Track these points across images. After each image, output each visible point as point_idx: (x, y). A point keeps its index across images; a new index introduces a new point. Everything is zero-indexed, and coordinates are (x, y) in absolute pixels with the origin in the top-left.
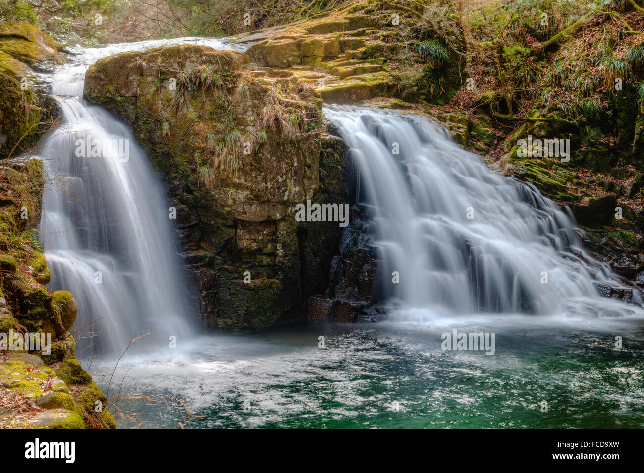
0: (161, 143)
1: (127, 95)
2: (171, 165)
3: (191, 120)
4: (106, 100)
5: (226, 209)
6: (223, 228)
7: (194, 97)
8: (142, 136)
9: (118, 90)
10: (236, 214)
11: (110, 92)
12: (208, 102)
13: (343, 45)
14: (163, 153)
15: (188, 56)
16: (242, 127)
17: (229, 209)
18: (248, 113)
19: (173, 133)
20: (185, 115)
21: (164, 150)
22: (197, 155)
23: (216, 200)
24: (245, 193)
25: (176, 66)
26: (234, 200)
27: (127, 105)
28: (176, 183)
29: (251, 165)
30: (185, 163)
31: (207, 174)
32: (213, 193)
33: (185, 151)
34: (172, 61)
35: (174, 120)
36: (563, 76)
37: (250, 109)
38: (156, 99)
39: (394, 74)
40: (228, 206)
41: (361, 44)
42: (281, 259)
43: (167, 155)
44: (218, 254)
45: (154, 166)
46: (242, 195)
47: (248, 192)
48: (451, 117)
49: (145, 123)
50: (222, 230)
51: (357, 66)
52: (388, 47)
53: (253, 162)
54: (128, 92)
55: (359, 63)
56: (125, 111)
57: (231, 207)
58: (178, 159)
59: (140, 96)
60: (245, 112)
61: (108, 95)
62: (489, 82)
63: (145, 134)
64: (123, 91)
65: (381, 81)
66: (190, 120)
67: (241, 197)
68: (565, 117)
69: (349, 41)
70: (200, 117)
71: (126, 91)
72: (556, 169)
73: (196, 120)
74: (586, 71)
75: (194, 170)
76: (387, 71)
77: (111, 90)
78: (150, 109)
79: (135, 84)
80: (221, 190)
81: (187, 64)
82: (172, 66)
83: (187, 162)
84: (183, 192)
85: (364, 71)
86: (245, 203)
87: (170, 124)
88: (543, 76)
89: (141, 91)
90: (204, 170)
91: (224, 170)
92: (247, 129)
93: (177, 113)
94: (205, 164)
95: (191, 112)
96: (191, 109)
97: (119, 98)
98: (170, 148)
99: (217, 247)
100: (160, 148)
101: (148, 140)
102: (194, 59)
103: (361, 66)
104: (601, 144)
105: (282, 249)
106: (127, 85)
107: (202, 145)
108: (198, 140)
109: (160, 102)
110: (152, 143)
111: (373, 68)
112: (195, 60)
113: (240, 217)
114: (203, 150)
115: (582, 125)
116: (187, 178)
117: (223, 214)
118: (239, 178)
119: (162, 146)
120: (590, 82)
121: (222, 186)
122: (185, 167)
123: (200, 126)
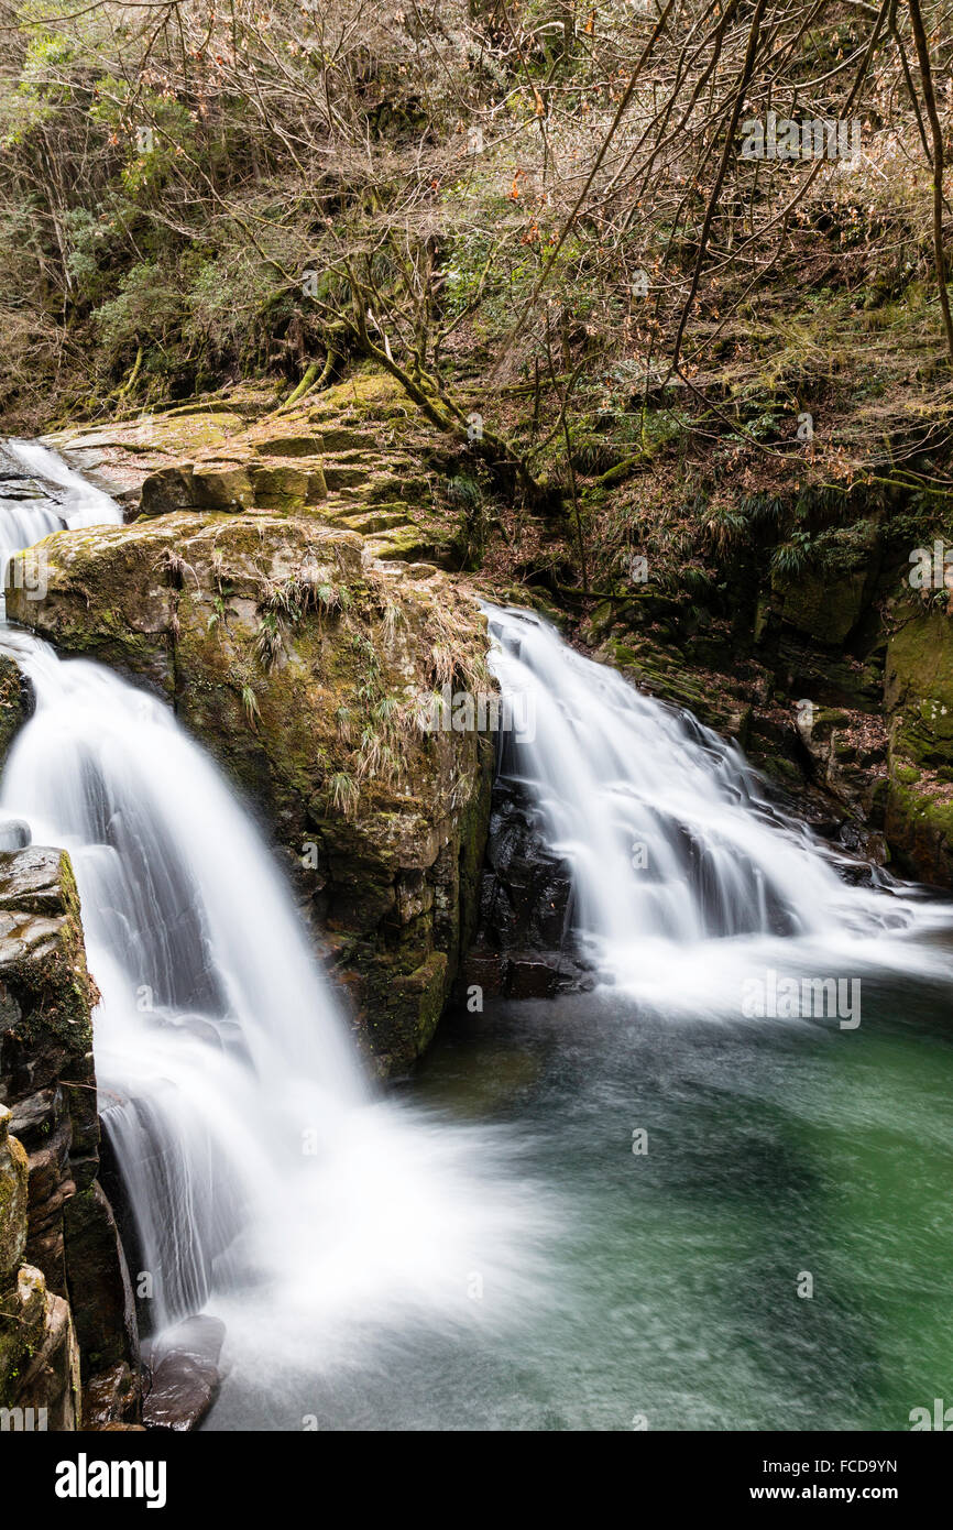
0: (241, 733)
1: (148, 631)
2: (273, 779)
3: (300, 681)
4: (99, 641)
5: (383, 853)
6: (377, 888)
7: (298, 633)
8: (199, 720)
9: (126, 620)
10: (402, 859)
11: (106, 624)
12: (326, 643)
13: (333, 479)
14: (250, 752)
15: (275, 545)
16: (396, 689)
17: (390, 854)
18: (403, 660)
19: (266, 708)
20: (285, 672)
21: (251, 747)
22: (321, 752)
23: (363, 840)
24: (415, 817)
25: (251, 566)
26: (397, 834)
27: (151, 651)
28: (287, 814)
29: (421, 762)
30: (300, 773)
31: (344, 789)
32: (358, 827)
33: (296, 747)
34: (243, 556)
35: (263, 682)
36: (641, 530)
37: (405, 651)
38: (220, 639)
39: (428, 528)
40: (386, 847)
41: (361, 478)
42: (445, 914)
43: (261, 758)
44: (366, 938)
45: (234, 782)
46: (409, 823)
47: (420, 815)
48: (512, 594)
49: (201, 690)
50: (375, 894)
51: (369, 516)
52: (406, 484)
53: (422, 755)
54: (150, 622)
55: (370, 510)
56: (147, 664)
57: (392, 848)
58: (285, 765)
59: (183, 634)
60: (398, 658)
61: (102, 629)
62: (529, 535)
63: (204, 716)
64: (137, 622)
65: (416, 542)
66: (297, 680)
67: (410, 825)
68: (662, 592)
69: (340, 471)
70: (317, 674)
71: (146, 622)
72: (675, 673)
73: (310, 680)
74: (676, 525)
75: (318, 785)
76: (415, 524)
77: (109, 620)
78: (209, 661)
79: (165, 605)
80: (372, 818)
81: (276, 562)
82: (244, 568)
83: (304, 769)
84: (301, 830)
85: (383, 525)
86: (415, 837)
87: (256, 692)
88: (599, 526)
89: (181, 621)
90: (339, 781)
91: (375, 777)
92: (406, 691)
93: (268, 667)
94: (339, 770)
95: (296, 664)
96: (296, 658)
97: (130, 638)
98: (265, 744)
99: (361, 926)
100: (242, 744)
101: (214, 728)
102: (288, 552)
103: (375, 515)
104: (714, 631)
105: (446, 894)
106: (146, 607)
107: (331, 732)
108: (318, 721)
109: (228, 644)
110: (224, 734)
111: (395, 519)
112: (292, 555)
113: (408, 865)
114: (331, 743)
115: (688, 603)
116: (307, 801)
117: (378, 864)
118: (403, 792)
119: (245, 738)
120: (686, 541)
121: (374, 811)
122: (302, 780)
123: (317, 693)
